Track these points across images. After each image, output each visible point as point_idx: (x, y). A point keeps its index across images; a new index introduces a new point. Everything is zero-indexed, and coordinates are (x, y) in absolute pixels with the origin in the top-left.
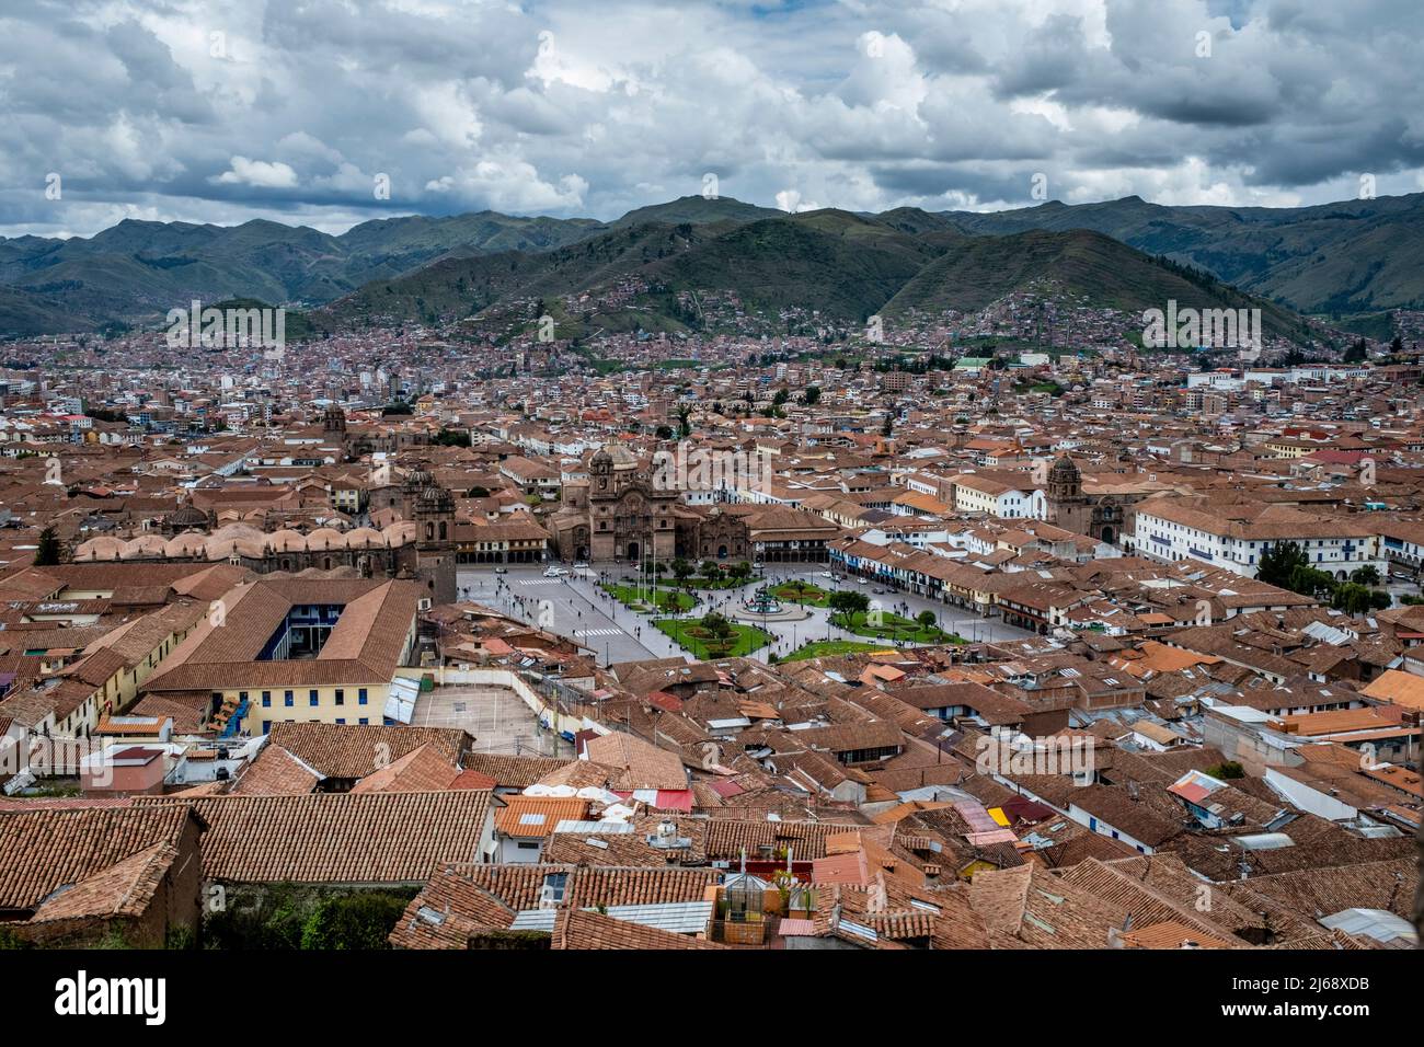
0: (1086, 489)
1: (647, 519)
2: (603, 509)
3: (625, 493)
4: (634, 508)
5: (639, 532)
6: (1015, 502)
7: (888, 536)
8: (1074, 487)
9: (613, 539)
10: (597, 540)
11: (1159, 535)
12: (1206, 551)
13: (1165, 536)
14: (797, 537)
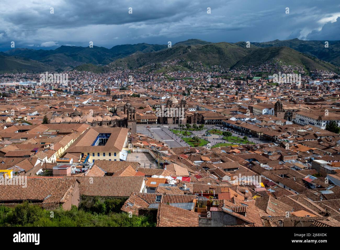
0: (284, 108)
6: (267, 111)
7: (236, 119)
8: (281, 108)
9: (172, 119)
10: (169, 119)
11: (301, 119)
12: (313, 123)
13: (303, 119)
14: (215, 119)
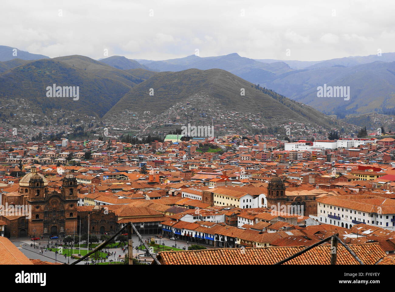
0: (288, 193)
1: (63, 212)
2: (37, 207)
3: (51, 197)
4: (55, 206)
5: (58, 220)
6: (249, 201)
7: (194, 218)
8: (282, 192)
9: (42, 224)
10: (33, 225)
11: (333, 214)
12: (362, 221)
13: (337, 215)
14: (143, 221)
